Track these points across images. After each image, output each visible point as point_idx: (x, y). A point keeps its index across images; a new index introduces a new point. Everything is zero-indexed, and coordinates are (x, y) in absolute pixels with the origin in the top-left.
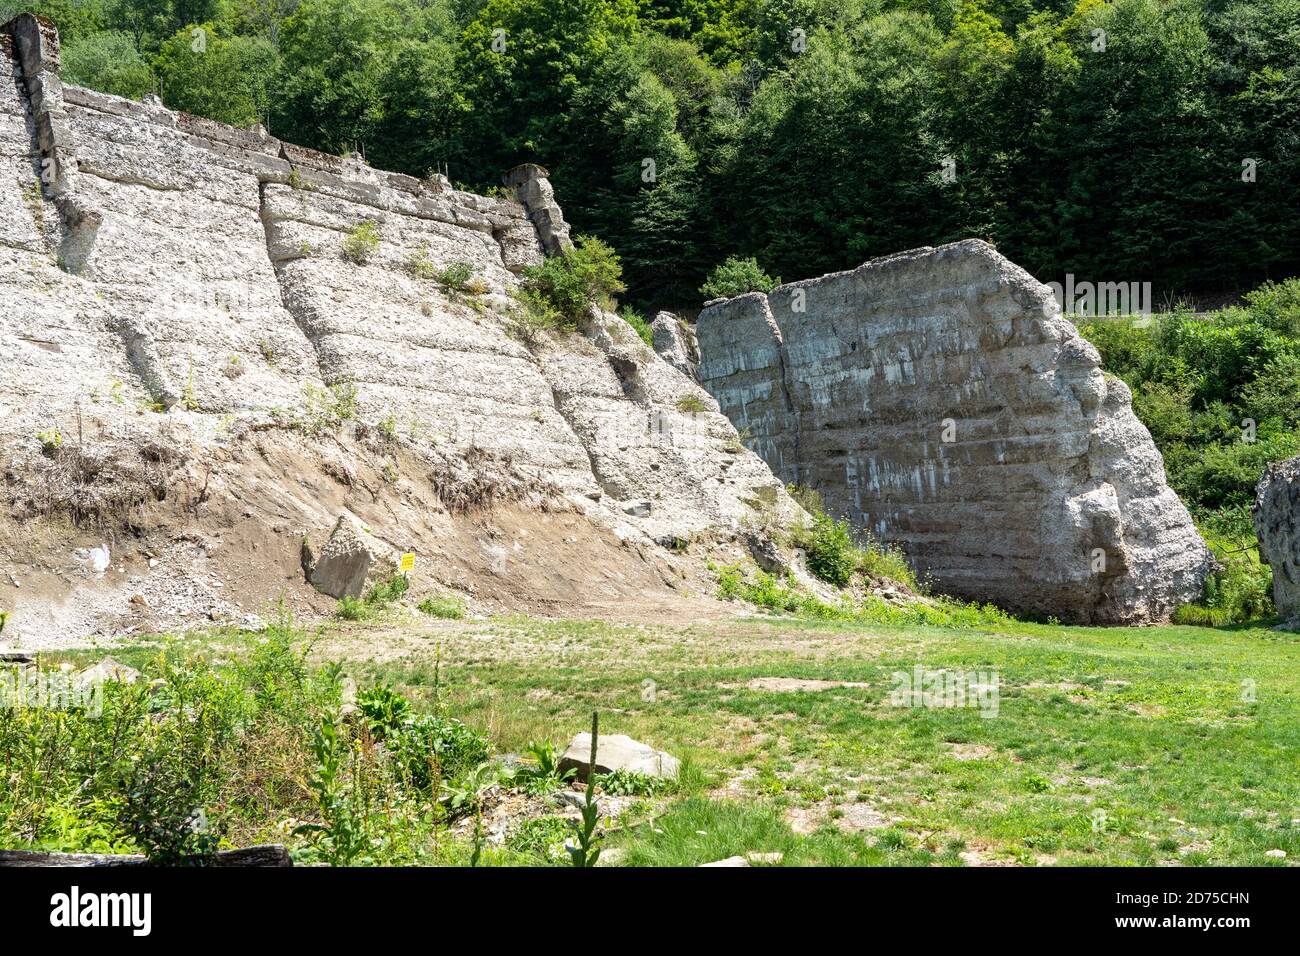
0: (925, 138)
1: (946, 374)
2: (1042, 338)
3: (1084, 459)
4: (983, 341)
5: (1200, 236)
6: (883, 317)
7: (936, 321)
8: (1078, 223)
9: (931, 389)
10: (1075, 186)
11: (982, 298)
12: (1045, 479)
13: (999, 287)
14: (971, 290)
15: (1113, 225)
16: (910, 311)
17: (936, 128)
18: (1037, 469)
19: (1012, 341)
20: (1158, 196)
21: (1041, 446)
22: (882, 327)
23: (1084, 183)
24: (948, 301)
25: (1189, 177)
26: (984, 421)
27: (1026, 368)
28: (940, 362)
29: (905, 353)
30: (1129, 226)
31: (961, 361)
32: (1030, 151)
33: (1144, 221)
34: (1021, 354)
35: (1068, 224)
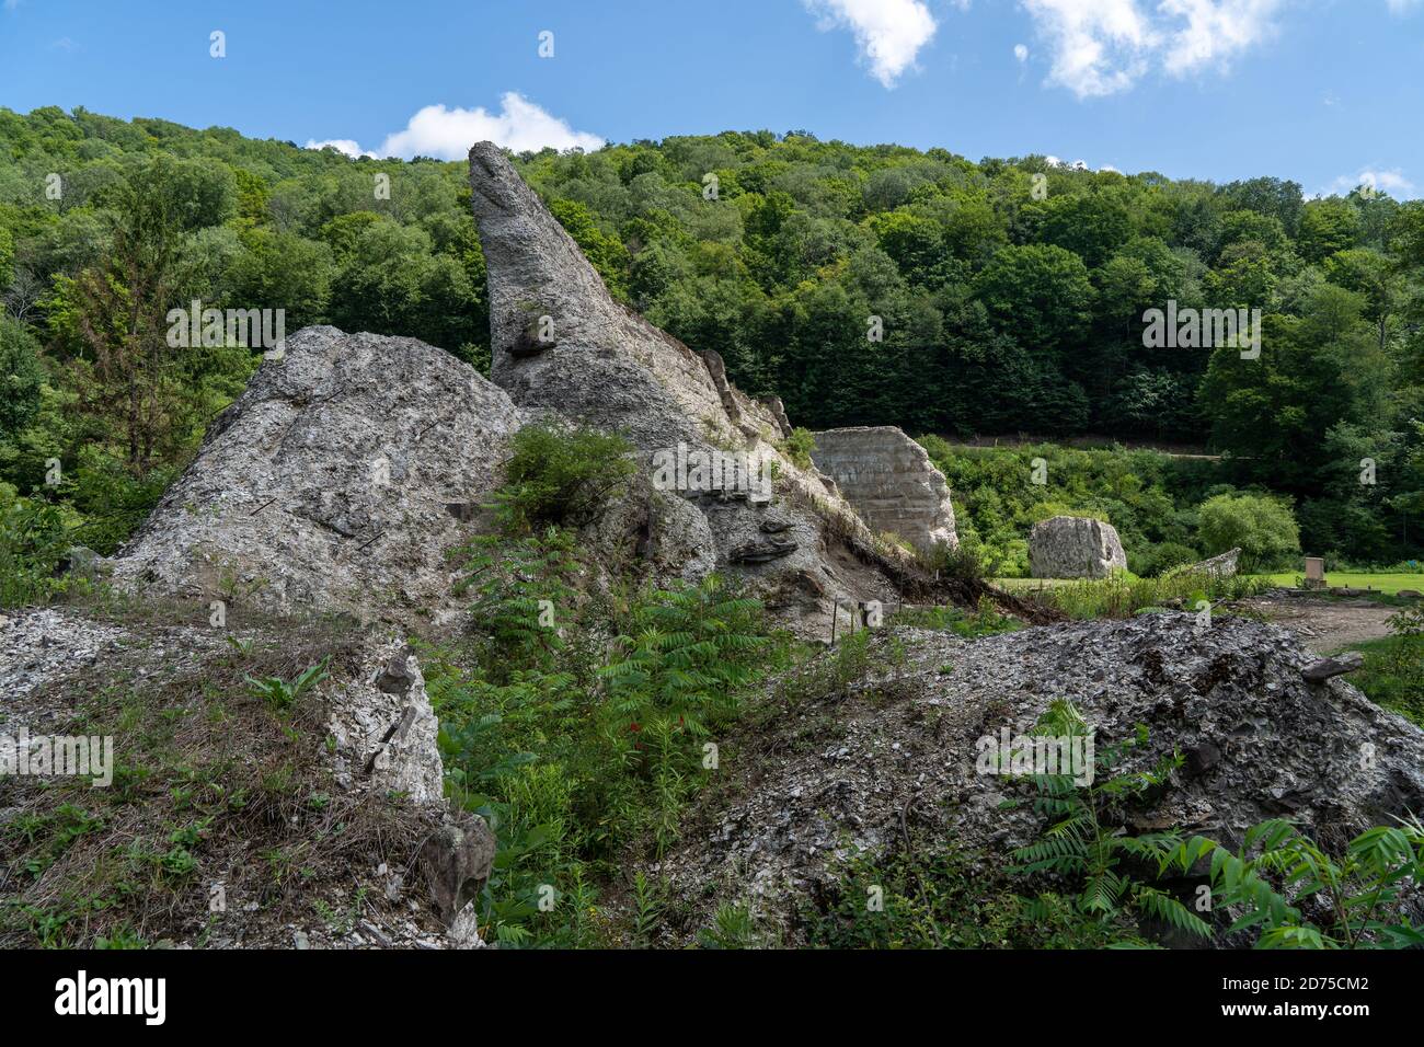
0: (738, 345)
1: (874, 480)
2: (924, 470)
3: (935, 518)
4: (896, 469)
5: (868, 405)
6: (840, 454)
7: (872, 458)
8: (811, 395)
9: (864, 486)
10: (812, 377)
11: (897, 451)
12: (922, 526)
13: (906, 448)
14: (891, 447)
15: (827, 396)
16: (856, 451)
17: (742, 340)
18: (918, 522)
19: (910, 470)
20: (849, 385)
21: (921, 513)
22: (841, 458)
23: (815, 375)
24: (878, 451)
25: (863, 377)
26: (892, 501)
27: (917, 481)
28: (871, 476)
29: (853, 470)
30: (837, 398)
31: (883, 476)
32: (788, 357)
33: (843, 396)
34: (914, 475)
35: (807, 394)
